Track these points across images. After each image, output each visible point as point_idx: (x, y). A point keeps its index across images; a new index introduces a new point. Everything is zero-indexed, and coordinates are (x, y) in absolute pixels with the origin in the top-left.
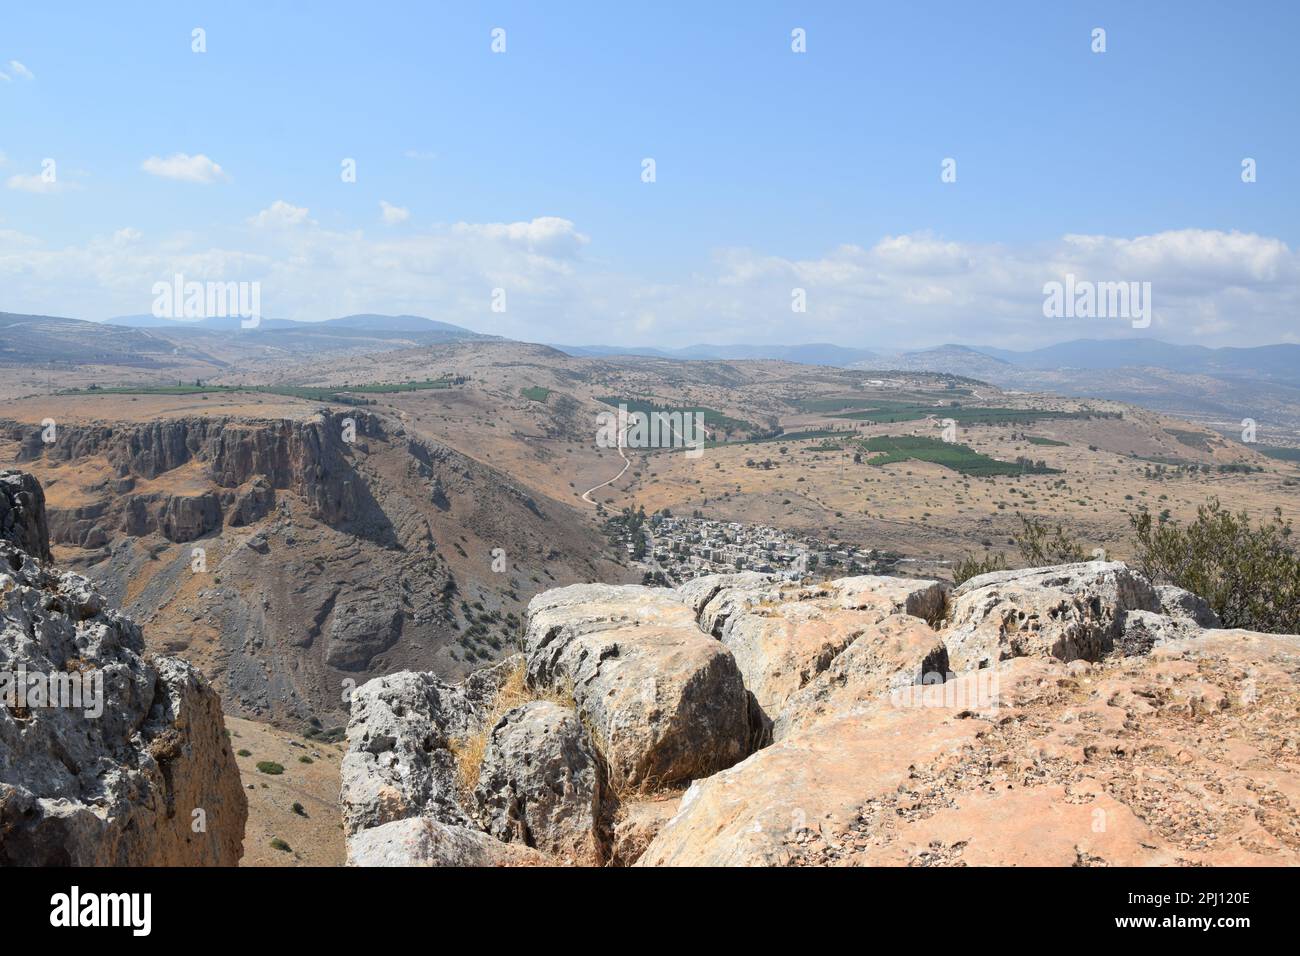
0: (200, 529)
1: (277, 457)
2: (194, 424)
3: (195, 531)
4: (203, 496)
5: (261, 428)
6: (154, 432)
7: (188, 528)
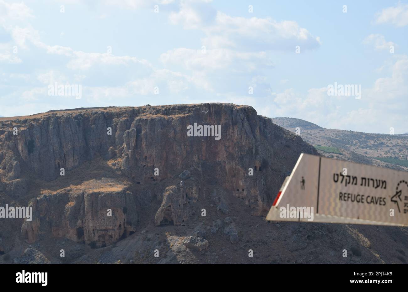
0: (122, 231)
1: (204, 148)
2: (95, 119)
3: (115, 235)
4: (123, 192)
5: (182, 115)
6: (51, 127)
7: (106, 230)
